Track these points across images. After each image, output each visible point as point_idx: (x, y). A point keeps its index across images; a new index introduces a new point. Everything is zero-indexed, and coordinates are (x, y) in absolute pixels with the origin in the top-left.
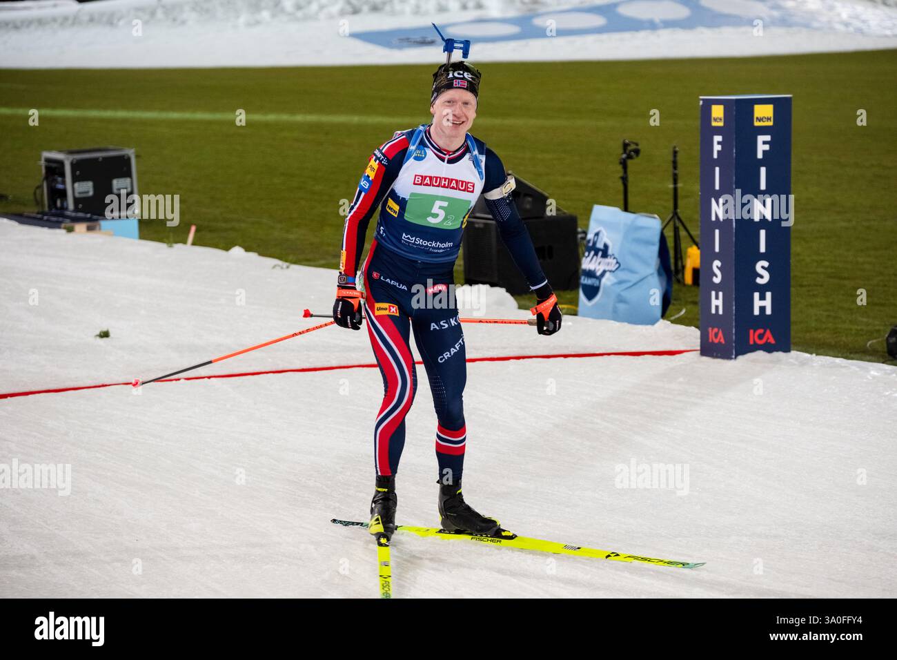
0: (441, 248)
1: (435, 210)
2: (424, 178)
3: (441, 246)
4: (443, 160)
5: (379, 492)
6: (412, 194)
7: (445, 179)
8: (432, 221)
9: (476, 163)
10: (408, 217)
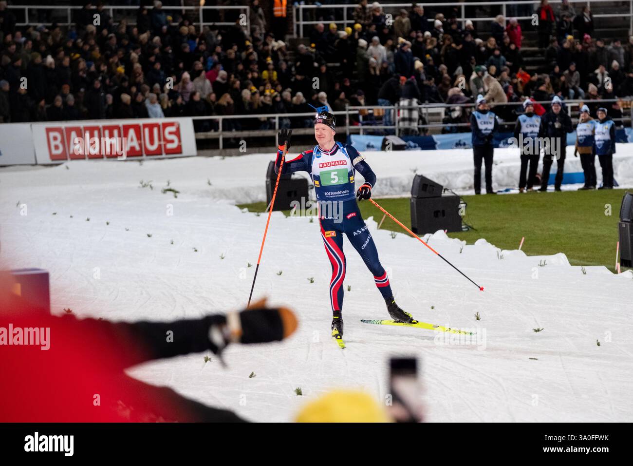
0: (343, 194)
1: (333, 176)
2: (323, 164)
3: (343, 193)
4: (328, 155)
5: (335, 319)
6: (320, 173)
7: (332, 162)
8: (334, 182)
9: (344, 151)
10: (323, 184)
